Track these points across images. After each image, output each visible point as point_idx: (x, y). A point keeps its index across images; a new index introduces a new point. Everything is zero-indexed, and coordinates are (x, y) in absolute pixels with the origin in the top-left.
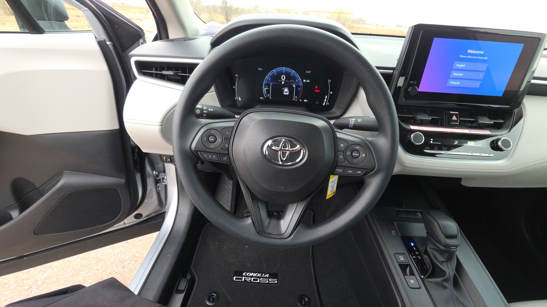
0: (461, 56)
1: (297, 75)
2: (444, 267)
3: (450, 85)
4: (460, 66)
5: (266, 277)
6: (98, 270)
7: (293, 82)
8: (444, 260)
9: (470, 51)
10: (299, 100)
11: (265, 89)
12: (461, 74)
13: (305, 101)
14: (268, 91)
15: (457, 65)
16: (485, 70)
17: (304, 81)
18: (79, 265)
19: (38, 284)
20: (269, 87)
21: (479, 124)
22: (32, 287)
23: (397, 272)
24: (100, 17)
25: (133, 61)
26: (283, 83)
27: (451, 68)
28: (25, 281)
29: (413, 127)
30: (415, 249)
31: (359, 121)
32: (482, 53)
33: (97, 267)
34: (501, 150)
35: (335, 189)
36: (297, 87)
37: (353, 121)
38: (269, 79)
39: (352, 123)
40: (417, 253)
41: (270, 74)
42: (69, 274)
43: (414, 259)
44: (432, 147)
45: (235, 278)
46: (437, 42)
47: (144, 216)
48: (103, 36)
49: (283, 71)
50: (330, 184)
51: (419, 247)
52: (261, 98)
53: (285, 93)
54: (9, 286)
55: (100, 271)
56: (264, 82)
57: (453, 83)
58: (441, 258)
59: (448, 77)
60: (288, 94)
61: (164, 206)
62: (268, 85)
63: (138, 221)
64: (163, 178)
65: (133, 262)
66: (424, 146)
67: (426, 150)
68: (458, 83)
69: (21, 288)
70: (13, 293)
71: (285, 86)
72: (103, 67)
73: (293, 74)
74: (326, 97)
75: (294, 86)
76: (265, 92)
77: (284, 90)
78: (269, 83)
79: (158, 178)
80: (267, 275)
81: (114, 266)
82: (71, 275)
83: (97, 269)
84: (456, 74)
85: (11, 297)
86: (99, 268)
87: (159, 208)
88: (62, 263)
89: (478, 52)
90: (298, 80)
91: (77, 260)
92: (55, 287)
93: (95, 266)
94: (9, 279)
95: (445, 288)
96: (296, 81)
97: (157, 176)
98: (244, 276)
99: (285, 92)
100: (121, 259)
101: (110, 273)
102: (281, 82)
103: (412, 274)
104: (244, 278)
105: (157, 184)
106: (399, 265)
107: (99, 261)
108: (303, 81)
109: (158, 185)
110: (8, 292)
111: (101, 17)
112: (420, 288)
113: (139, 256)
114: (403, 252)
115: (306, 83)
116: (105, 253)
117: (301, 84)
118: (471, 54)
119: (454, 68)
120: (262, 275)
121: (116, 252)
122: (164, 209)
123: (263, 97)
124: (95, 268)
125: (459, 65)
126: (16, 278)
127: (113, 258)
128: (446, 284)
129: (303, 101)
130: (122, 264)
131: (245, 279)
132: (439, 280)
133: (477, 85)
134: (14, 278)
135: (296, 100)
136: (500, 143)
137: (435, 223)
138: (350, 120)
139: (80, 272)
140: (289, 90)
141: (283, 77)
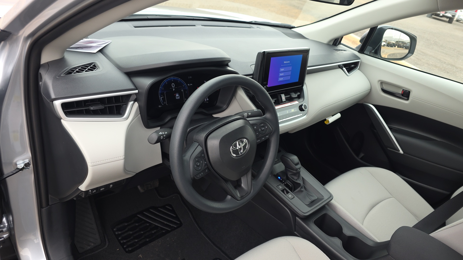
0: (282, 65)
1: (183, 81)
2: (298, 182)
3: (279, 81)
8: (298, 178)
9: (285, 62)
11: (161, 98)
12: (283, 74)
14: (164, 99)
15: (281, 70)
16: (291, 70)
17: (189, 85)
20: (164, 96)
23: (282, 195)
26: (174, 90)
30: (281, 179)
31: (250, 114)
34: (304, 110)
37: (246, 115)
38: (162, 88)
39: (246, 116)
40: (283, 181)
41: (162, 84)
43: (284, 185)
46: (272, 60)
49: (172, 79)
51: (283, 178)
52: (160, 106)
53: (177, 98)
56: (159, 92)
58: (296, 178)
59: (278, 77)
60: (179, 98)
62: (162, 94)
71: (176, 92)
73: (180, 81)
75: (182, 91)
76: (162, 100)
77: (176, 95)
78: (163, 92)
84: (281, 75)
89: (287, 62)
90: (184, 85)
95: (302, 191)
99: (177, 97)
103: (288, 192)
106: (281, 191)
112: (294, 197)
114: (280, 184)
115: (190, 86)
117: (187, 88)
118: (285, 64)
119: (280, 71)
123: (161, 105)
125: (282, 70)
128: (302, 189)
132: (299, 189)
136: (303, 107)
137: (289, 160)
138: (244, 114)
140: (179, 94)
141: (173, 85)
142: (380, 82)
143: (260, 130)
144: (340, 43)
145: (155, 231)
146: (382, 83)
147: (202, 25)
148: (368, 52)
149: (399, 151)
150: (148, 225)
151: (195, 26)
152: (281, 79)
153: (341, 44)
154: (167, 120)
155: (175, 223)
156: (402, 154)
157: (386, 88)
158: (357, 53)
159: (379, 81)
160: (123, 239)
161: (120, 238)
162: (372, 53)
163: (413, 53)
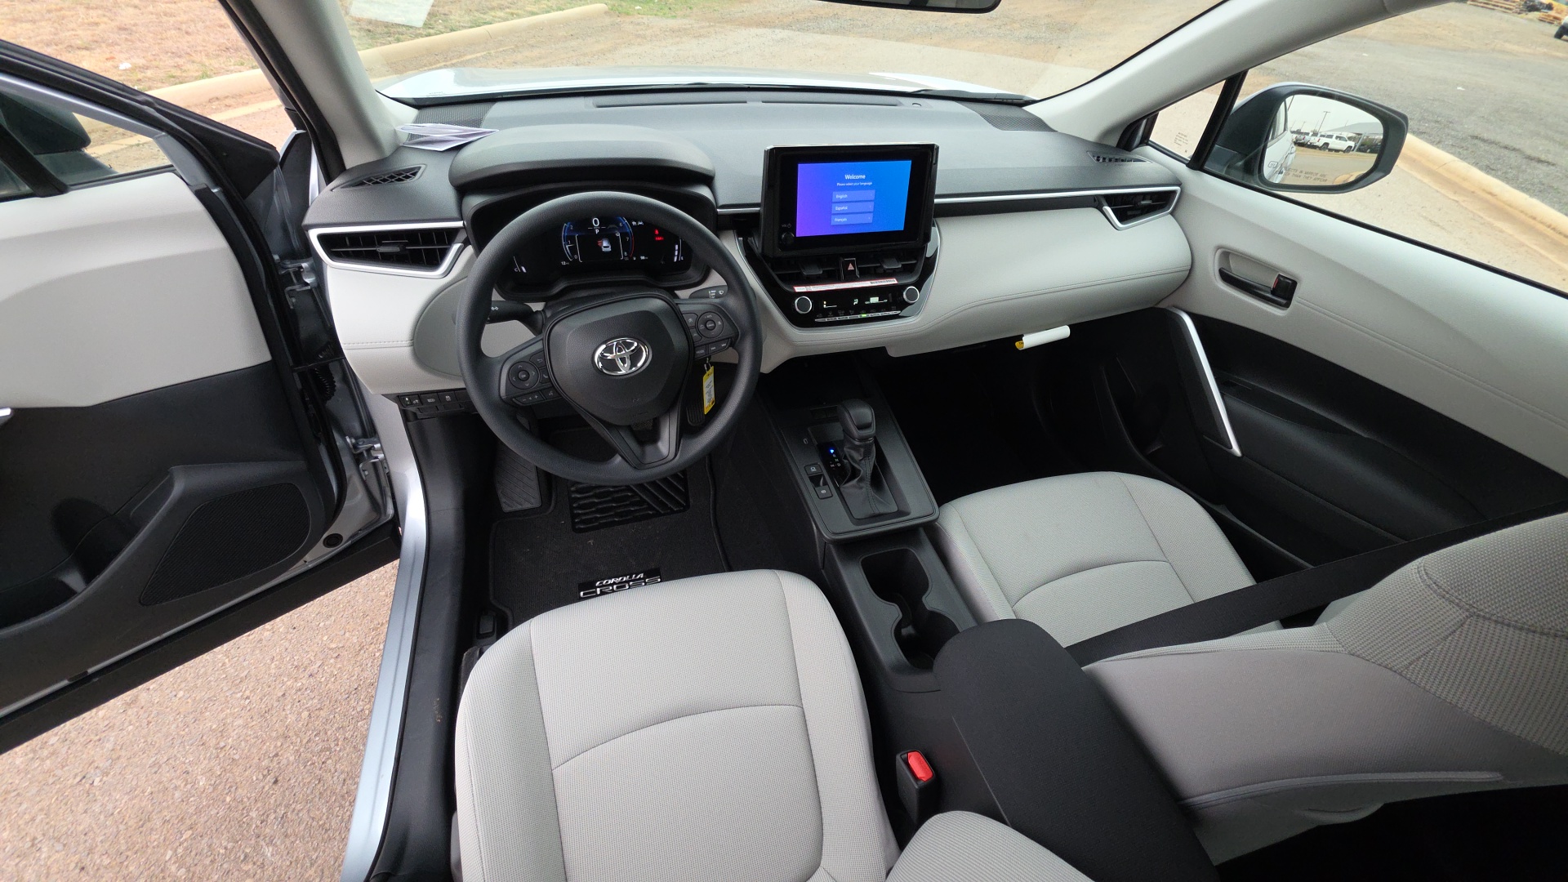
0: (838, 184)
2: (859, 466)
3: (835, 224)
4: (841, 197)
5: (640, 579)
6: (248, 698)
7: (614, 228)
8: (861, 458)
9: (847, 177)
10: (631, 259)
11: (567, 246)
12: (844, 208)
13: (643, 258)
14: (573, 249)
16: (872, 198)
17: (634, 223)
18: (188, 702)
19: (101, 765)
20: (573, 242)
21: (885, 271)
22: (88, 776)
23: (807, 488)
24: (187, 141)
25: (313, 235)
26: (597, 231)
27: (829, 201)
28: (59, 772)
29: (798, 289)
30: (834, 456)
32: (864, 177)
33: (241, 694)
35: (713, 396)
36: (624, 235)
38: (570, 228)
42: (174, 726)
44: (825, 313)
45: (582, 593)
46: (803, 169)
47: (345, 538)
48: (203, 180)
50: (705, 390)
52: (564, 263)
53: (604, 250)
54: (18, 795)
55: (254, 698)
56: (563, 234)
57: (839, 220)
58: (858, 456)
59: (830, 214)
60: (609, 249)
61: (382, 508)
62: (570, 238)
63: (333, 551)
64: (369, 450)
65: (332, 661)
66: (813, 314)
67: (818, 318)
68: (845, 220)
69: (58, 786)
70: (40, 801)
71: (601, 236)
72: (214, 241)
74: (677, 247)
75: (618, 235)
76: (568, 250)
77: (601, 244)
78: (571, 234)
79: (359, 452)
80: (642, 575)
81: (285, 679)
82: (181, 725)
83: (245, 697)
84: (839, 209)
85: (41, 810)
86: (247, 693)
87: (374, 516)
88: (137, 712)
89: (858, 177)
91: (175, 696)
92: (152, 757)
93: (234, 693)
94: (10, 781)
95: (861, 488)
96: (618, 226)
97: (355, 446)
98: (599, 587)
99: (605, 247)
100: (296, 663)
101: (284, 694)
102: (594, 230)
103: (825, 483)
104: (598, 590)
105: (358, 465)
106: (810, 477)
107: (238, 681)
108: (631, 225)
109: (361, 466)
110: (24, 806)
111: (191, 139)
112: (832, 496)
113: (341, 645)
114: (813, 462)
115: (638, 226)
116: (245, 663)
117: (630, 230)
118: (850, 181)
119: (834, 200)
120: (631, 577)
121: (275, 655)
122: (383, 517)
123: (567, 260)
124: (239, 695)
126: (26, 774)
127: (273, 666)
128: (862, 484)
129: (638, 258)
130: (305, 671)
131: (601, 590)
132: (855, 482)
133: (869, 218)
134: (22, 775)
135: (627, 259)
137: (849, 416)
139: (201, 713)
140: (611, 242)
141: (595, 221)
142: (1219, 251)
143: (702, 327)
144: (1145, 140)
145: (636, 508)
146: (1226, 254)
147: (763, 102)
148: (1225, 165)
149: (1231, 447)
150: (630, 494)
151: (745, 102)
152: (838, 220)
153: (1147, 144)
154: (557, 290)
155: (678, 504)
156: (1239, 457)
157: (1238, 270)
158: (1182, 169)
159: (1219, 248)
160: (580, 507)
161: (574, 505)
162: (1237, 168)
163: (1387, 170)
